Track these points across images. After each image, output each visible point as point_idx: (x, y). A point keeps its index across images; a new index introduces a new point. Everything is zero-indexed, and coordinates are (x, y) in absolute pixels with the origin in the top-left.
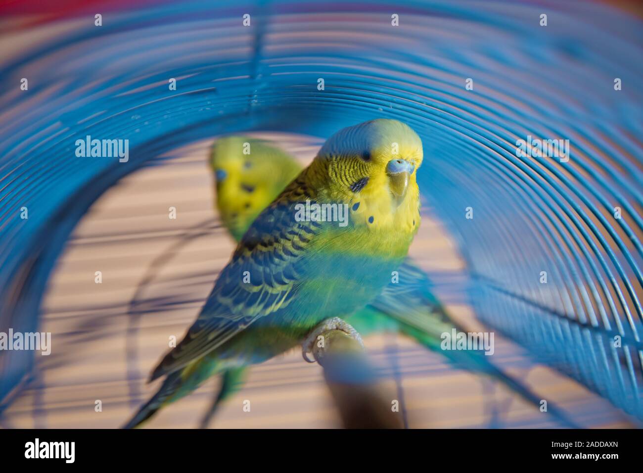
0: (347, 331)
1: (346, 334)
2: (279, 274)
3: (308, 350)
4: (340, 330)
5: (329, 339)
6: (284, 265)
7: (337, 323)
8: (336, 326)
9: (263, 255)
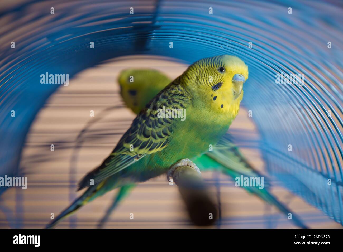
0: (193, 167)
1: (192, 168)
2: (160, 132)
3: (171, 175)
4: (189, 166)
5: (183, 170)
6: (163, 128)
7: (188, 162)
8: (187, 163)
9: (152, 122)
